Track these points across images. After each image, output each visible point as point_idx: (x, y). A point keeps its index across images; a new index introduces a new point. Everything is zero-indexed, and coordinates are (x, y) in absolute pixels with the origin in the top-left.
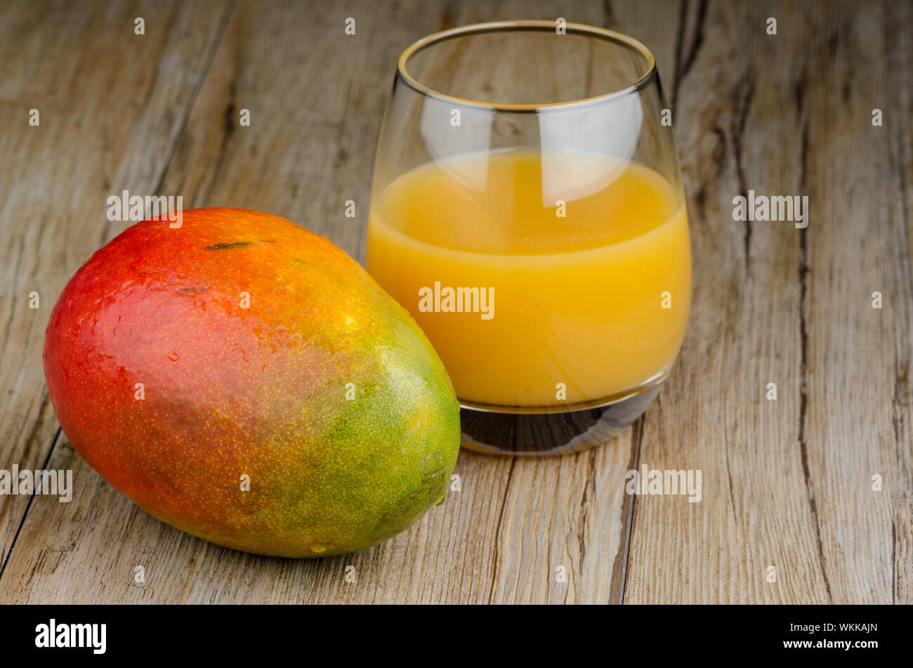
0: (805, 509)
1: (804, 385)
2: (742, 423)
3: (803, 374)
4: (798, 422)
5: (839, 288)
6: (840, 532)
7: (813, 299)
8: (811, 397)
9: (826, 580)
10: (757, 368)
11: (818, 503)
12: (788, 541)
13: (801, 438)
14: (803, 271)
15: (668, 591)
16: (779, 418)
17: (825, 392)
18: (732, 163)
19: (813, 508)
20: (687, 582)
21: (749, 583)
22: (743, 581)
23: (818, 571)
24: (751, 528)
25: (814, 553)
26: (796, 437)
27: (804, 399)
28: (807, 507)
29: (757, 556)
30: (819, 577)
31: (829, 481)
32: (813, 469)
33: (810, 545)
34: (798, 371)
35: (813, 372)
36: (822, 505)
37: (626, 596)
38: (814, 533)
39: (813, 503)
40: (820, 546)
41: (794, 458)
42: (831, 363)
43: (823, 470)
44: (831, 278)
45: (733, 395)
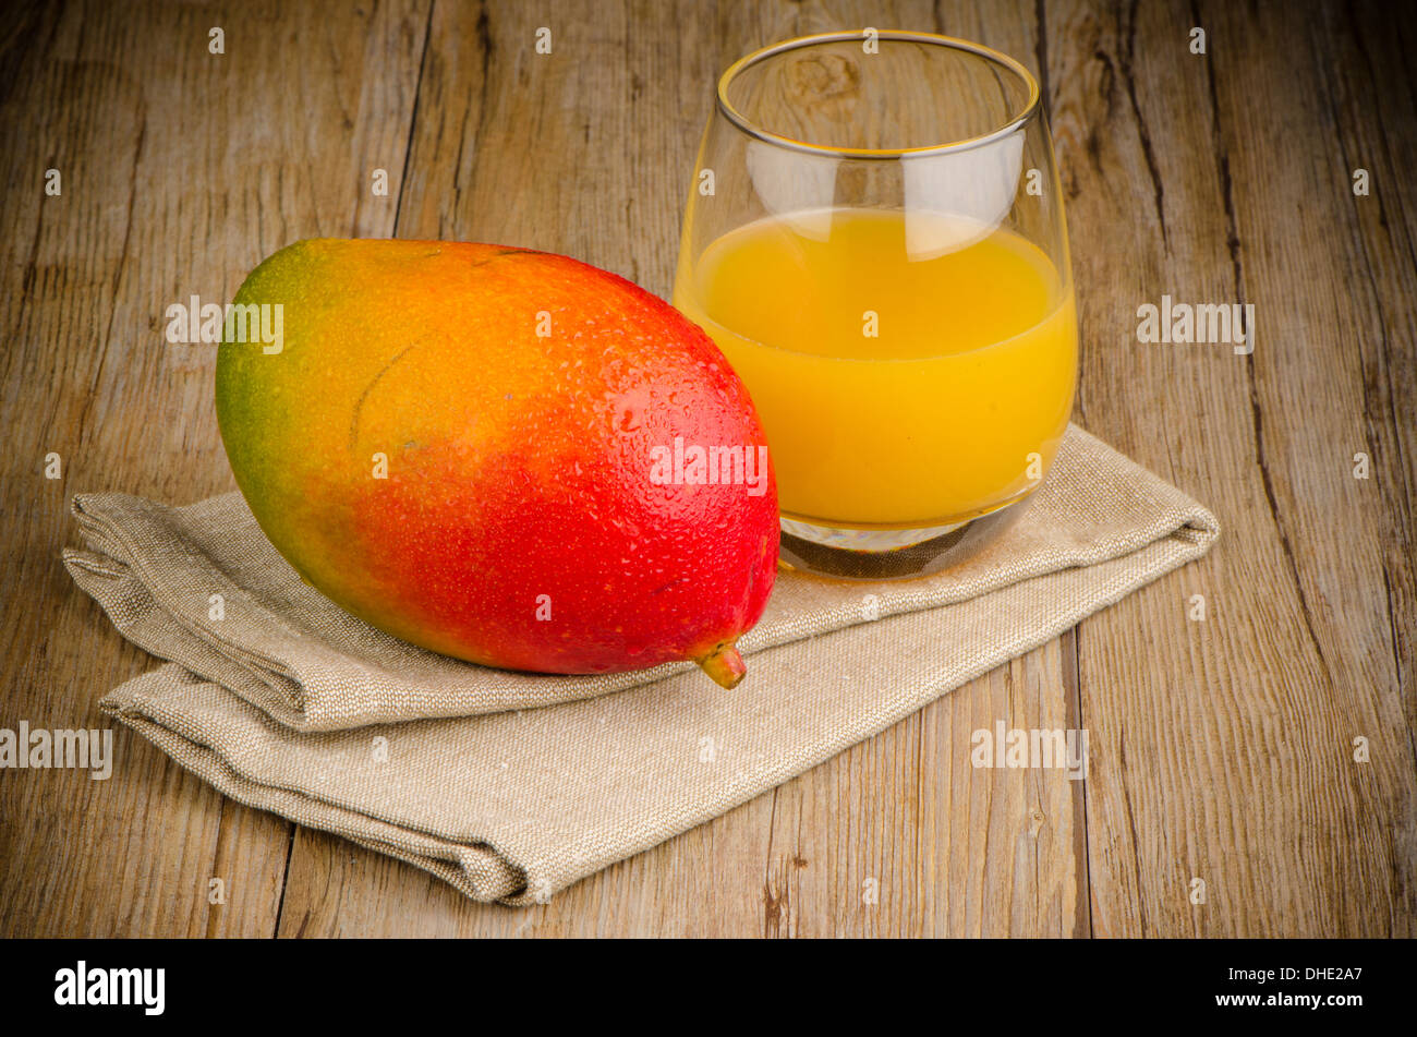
0: (1277, 550)
1: (1255, 393)
2: (1187, 442)
3: (1252, 378)
4: (1254, 441)
5: (1280, 267)
6: (1322, 579)
7: (1250, 281)
8: (1265, 409)
9: (1314, 639)
10: (1195, 371)
11: (1292, 543)
12: (1263, 591)
13: (1260, 461)
14: (1233, 245)
15: (1130, 653)
16: (1231, 435)
17: (1281, 402)
18: (1126, 99)
19: (1288, 550)
20: (1151, 642)
21: (1225, 642)
22: (1217, 639)
23: (1303, 627)
24: (1217, 574)
25: (1296, 606)
26: (1255, 460)
27: (1257, 409)
28: (1279, 549)
29: (1230, 609)
30: (1306, 635)
31: (1302, 516)
32: (1281, 500)
33: (1290, 595)
34: (1245, 376)
35: (1263, 375)
36: (1298, 547)
37: (1081, 657)
38: (1292, 581)
39: (1285, 542)
40: (1302, 597)
41: (1255, 487)
42: (1282, 364)
43: (1293, 503)
44: (1268, 254)
45: (1171, 405)
